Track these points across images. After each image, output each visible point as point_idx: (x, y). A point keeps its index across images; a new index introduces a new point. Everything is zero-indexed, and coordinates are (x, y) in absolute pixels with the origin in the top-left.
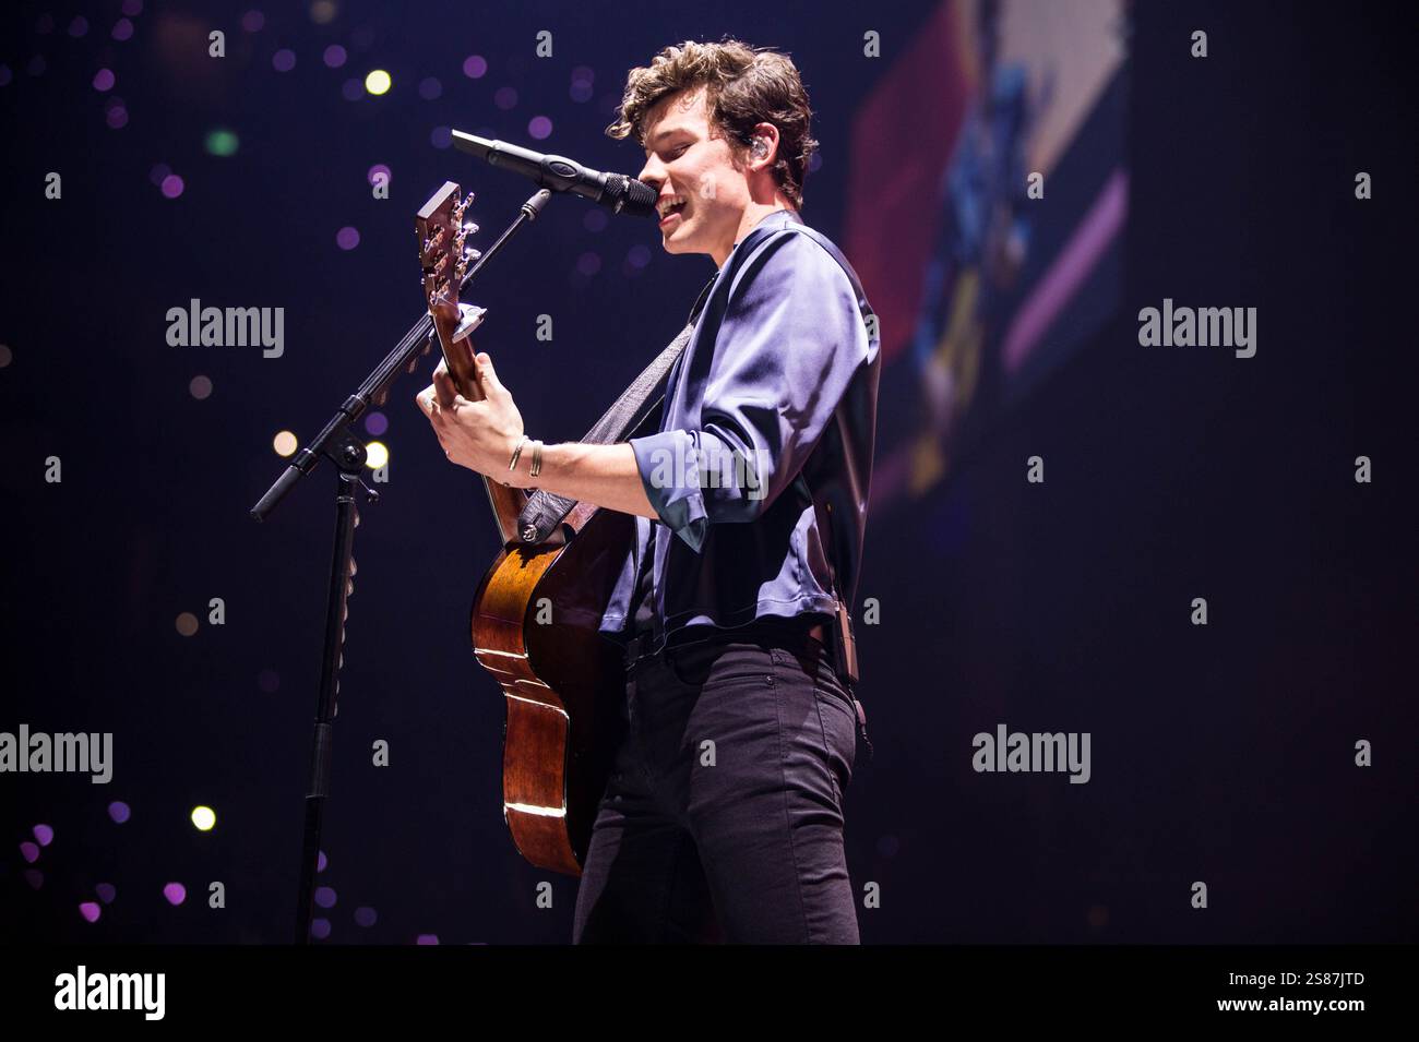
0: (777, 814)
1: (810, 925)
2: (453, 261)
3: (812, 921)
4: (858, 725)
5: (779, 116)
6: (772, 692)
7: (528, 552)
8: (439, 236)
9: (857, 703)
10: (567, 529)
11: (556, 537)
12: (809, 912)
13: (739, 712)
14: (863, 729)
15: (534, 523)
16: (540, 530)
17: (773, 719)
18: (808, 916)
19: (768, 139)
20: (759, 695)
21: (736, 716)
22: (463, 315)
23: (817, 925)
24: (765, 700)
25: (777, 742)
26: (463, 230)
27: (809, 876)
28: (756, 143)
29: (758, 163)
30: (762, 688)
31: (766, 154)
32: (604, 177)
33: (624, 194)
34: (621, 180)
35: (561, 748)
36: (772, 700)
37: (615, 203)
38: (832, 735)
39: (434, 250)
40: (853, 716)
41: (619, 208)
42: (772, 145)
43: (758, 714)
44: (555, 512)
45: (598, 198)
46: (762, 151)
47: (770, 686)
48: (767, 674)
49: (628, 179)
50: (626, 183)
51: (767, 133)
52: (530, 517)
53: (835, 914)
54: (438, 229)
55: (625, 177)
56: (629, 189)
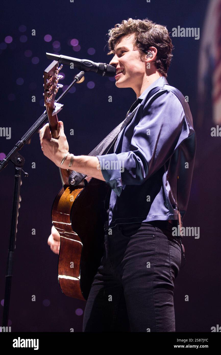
0: (149, 283)
1: (157, 321)
2: (54, 88)
3: (158, 320)
4: (182, 253)
5: (158, 45)
6: (155, 240)
7: (72, 188)
8: (51, 79)
9: (182, 245)
10: (85, 181)
11: (81, 184)
12: (156, 317)
13: (142, 247)
14: (184, 254)
15: (74, 179)
16: (76, 181)
17: (154, 250)
18: (156, 318)
19: (153, 52)
20: (150, 241)
21: (141, 248)
22: (55, 107)
23: (159, 321)
24: (152, 243)
25: (153, 258)
26: (58, 77)
27: (157, 304)
28: (149, 53)
29: (149, 59)
30: (151, 239)
31: (152, 57)
32: (98, 64)
33: (105, 70)
34: (103, 65)
35: (80, 256)
36: (154, 243)
37: (103, 73)
38: (172, 256)
39: (49, 84)
40: (180, 250)
41: (104, 74)
42: (154, 54)
43: (148, 248)
44: (82, 175)
45: (97, 72)
46: (151, 56)
47: (154, 238)
48: (153, 234)
49: (106, 65)
50: (106, 66)
51: (153, 50)
52: (73, 177)
53: (166, 318)
54: (51, 77)
55: (105, 64)
56: (107, 68)
